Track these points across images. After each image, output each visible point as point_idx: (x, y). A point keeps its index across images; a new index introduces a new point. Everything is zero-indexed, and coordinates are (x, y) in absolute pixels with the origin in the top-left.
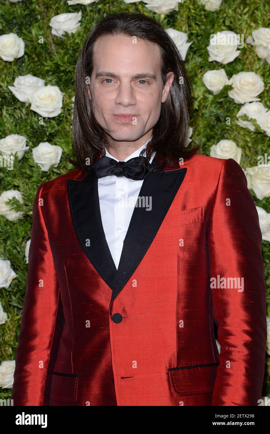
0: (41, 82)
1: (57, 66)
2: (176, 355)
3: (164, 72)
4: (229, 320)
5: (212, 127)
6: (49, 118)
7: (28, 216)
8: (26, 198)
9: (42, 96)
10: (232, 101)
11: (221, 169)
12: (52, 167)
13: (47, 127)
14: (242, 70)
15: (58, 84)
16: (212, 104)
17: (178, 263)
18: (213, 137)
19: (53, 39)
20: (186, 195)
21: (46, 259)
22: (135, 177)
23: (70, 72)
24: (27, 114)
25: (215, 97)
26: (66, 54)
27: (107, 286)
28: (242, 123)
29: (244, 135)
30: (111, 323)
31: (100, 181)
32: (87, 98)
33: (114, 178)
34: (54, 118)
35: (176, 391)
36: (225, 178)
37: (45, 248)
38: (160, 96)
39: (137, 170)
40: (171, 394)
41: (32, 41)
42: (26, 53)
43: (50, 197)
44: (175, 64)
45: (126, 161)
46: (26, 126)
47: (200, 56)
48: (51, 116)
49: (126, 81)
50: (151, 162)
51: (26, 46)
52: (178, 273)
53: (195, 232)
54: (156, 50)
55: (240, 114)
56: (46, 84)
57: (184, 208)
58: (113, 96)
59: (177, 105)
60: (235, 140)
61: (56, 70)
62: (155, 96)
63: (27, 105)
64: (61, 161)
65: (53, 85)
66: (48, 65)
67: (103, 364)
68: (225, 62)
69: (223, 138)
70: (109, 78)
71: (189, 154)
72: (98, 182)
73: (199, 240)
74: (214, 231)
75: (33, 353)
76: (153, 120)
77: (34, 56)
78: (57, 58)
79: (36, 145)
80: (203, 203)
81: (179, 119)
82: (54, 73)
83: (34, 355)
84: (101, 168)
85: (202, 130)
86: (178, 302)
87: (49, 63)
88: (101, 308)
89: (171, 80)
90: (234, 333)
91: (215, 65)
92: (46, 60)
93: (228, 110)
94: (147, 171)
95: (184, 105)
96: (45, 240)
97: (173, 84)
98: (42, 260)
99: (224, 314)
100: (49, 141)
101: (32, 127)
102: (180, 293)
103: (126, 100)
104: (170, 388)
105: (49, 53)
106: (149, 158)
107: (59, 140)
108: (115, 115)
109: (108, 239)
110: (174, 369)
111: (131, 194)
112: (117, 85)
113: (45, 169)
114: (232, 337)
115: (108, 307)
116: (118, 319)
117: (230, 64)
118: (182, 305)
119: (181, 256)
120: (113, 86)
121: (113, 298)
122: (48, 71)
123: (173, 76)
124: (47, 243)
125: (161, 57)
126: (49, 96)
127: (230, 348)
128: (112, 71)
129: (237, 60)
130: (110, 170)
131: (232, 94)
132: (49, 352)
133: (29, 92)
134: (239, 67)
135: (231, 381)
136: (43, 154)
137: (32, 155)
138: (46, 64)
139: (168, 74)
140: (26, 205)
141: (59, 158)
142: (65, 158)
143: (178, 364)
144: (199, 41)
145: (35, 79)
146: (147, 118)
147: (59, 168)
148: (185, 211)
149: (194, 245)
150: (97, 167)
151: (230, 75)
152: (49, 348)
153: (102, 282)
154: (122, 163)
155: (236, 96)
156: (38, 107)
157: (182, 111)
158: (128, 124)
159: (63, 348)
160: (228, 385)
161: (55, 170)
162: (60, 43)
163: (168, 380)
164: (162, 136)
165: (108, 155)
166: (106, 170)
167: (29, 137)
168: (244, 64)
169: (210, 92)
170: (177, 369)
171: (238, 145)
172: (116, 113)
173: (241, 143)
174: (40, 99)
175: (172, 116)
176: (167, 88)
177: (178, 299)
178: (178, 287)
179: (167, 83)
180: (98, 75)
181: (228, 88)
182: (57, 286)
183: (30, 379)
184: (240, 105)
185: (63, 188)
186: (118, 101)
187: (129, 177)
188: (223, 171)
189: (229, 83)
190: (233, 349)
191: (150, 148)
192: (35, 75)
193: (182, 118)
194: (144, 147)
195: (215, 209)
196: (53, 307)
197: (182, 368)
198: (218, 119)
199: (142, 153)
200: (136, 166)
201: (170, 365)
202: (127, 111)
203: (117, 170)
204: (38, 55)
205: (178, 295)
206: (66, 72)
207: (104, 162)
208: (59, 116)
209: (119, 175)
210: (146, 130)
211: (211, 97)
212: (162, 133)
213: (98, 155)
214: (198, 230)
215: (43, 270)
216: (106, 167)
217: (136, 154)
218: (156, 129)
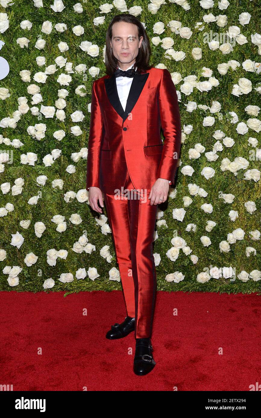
0: (91, 43)
1: (97, 37)
2: (147, 142)
3: (139, 36)
4: (167, 128)
5: (155, 59)
6: (94, 57)
7: (88, 94)
8: (88, 88)
9: (91, 49)
10: (162, 49)
11: (162, 73)
12: (96, 75)
13: (94, 60)
14: (166, 37)
15: (97, 44)
16: (155, 50)
17: (147, 108)
18: (156, 63)
19: (95, 27)
20: (150, 82)
21: (97, 109)
22: (130, 77)
23: (101, 39)
24: (86, 56)
25: (156, 47)
26: (99, 32)
27: (121, 117)
28: (167, 57)
29: (167, 61)
30: (123, 131)
31: (117, 79)
32: (110, 47)
33: (122, 77)
34: (96, 57)
35: (147, 155)
36: (164, 76)
37: (96, 105)
38: (138, 45)
39: (131, 74)
40: (145, 156)
41: (87, 28)
42: (85, 32)
43: (98, 85)
44: (143, 33)
45: (126, 71)
46: (86, 61)
47: (150, 32)
48: (95, 56)
49: (125, 39)
50: (136, 71)
51: (85, 30)
52: (147, 112)
53: (153, 97)
54: (136, 28)
55: (165, 53)
56: (93, 44)
57: (149, 87)
58: (121, 46)
59: (144, 49)
60: (164, 63)
61: (96, 39)
62: (136, 45)
63: (86, 52)
64: (99, 73)
65: (95, 44)
66: (93, 37)
67: (121, 146)
68: (160, 34)
69: (160, 63)
70: (118, 39)
71: (150, 68)
72: (116, 79)
73: (155, 99)
74: (161, 96)
75: (94, 143)
76: (136, 54)
77: (88, 34)
78: (96, 34)
79: (90, 67)
80: (156, 85)
81: (145, 55)
82: (96, 40)
83: (95, 144)
84: (117, 74)
85: (152, 60)
86: (147, 123)
87: (94, 36)
88: (119, 126)
89: (142, 39)
90: (170, 132)
91: (156, 35)
92: (92, 35)
93: (161, 52)
94: (134, 74)
95: (147, 49)
96: (97, 101)
97: (143, 41)
98: (96, 109)
99: (166, 126)
100: (95, 66)
101: (88, 61)
102: (148, 119)
103: (125, 47)
104: (145, 154)
105: (93, 32)
106: (135, 69)
107: (98, 65)
108: (122, 53)
109: (121, 100)
110: (146, 147)
111: (128, 84)
112: (122, 42)
113: (94, 76)
114: (169, 134)
115: (121, 125)
116: (125, 129)
117: (161, 34)
118: (149, 124)
119: (148, 105)
120: (120, 42)
121: (124, 122)
122: (93, 39)
123: (143, 38)
124: (98, 103)
125: (138, 30)
126: (94, 49)
127: (168, 138)
128: (119, 36)
129: (164, 33)
130: (120, 74)
131: (162, 46)
132: (100, 143)
133: (86, 47)
134: (165, 35)
135: (168, 149)
136: (93, 71)
137: (88, 71)
138: (92, 36)
139: (141, 37)
140: (87, 90)
141: (99, 72)
142: (101, 72)
143: (148, 145)
144: (149, 26)
145: (89, 42)
146: (133, 54)
147: (98, 76)
148: (149, 89)
149: (153, 101)
150: (115, 74)
151: (161, 39)
152: (100, 141)
153: (119, 116)
154: (125, 72)
155: (164, 47)
156: (90, 53)
157: (146, 51)
158: (126, 56)
159: (105, 141)
160: (167, 150)
161: (97, 77)
162: (97, 28)
163: (144, 151)
164: (139, 61)
165: (119, 69)
166: (119, 74)
167: (87, 65)
168: (167, 34)
169: (154, 45)
170: (147, 147)
171: (165, 65)
172: (122, 52)
173: (166, 65)
174: (91, 50)
175: (143, 53)
176: (141, 42)
177: (147, 121)
178: (147, 117)
179: (140, 40)
180: (114, 38)
181: (161, 43)
182: (102, 118)
183: (93, 152)
184: (166, 50)
185: (103, 82)
186: (123, 48)
187: (128, 77)
188: (163, 73)
189: (161, 41)
190: (169, 138)
191: (135, 65)
192: (88, 41)
193: (146, 54)
194: (133, 65)
195: (160, 88)
196: (101, 127)
197: (149, 147)
198: (158, 56)
199: (132, 67)
200: (130, 72)
201: (145, 146)
202: (125, 51)
203: (123, 75)
204: (89, 33)
205: (148, 120)
206: (100, 39)
207: (118, 72)
208: (98, 56)
209: (124, 76)
210: (133, 59)
211: (155, 47)
212: (139, 59)
213: (116, 69)
214: (154, 95)
215: (96, 113)
216: (118, 73)
217: (130, 68)
218: (137, 58)
